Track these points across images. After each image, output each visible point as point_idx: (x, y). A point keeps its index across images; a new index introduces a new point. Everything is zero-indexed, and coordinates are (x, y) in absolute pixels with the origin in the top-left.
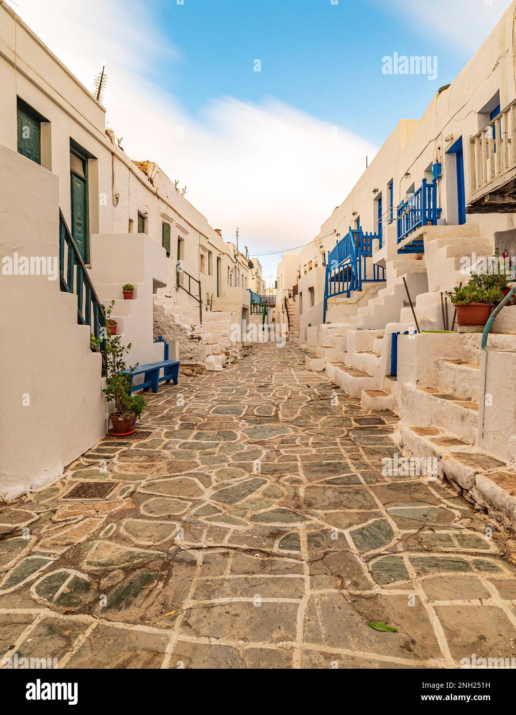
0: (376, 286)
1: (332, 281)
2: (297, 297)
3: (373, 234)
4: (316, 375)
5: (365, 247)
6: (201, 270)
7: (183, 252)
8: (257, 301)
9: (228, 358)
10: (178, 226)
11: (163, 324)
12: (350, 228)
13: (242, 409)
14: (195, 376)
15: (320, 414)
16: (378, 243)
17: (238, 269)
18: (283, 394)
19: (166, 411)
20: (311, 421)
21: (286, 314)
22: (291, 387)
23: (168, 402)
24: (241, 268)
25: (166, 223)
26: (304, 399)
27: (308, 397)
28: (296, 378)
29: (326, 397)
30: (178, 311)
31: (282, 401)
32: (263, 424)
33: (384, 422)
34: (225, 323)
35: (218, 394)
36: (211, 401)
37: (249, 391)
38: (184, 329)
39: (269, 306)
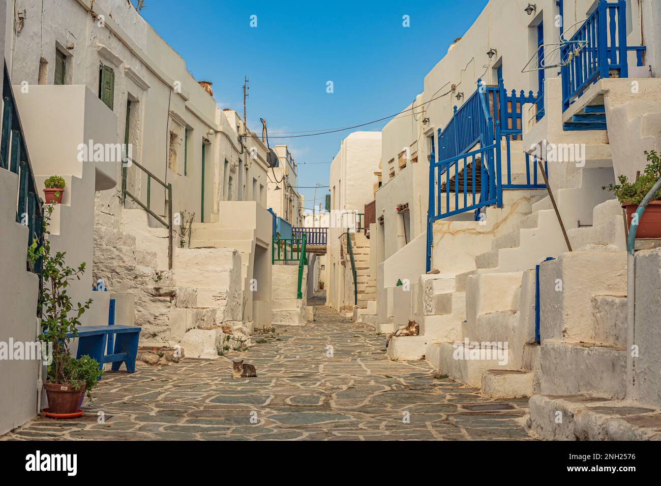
0: (532, 197)
1: (444, 191)
2: (374, 228)
3: (527, 95)
4: (406, 366)
5: (510, 120)
6: (169, 165)
7: (136, 125)
8: (286, 235)
9: (228, 338)
10: (129, 74)
11: (99, 264)
12: (480, 81)
13: (264, 399)
14: (165, 365)
15: (403, 402)
16: (533, 111)
17: (245, 165)
18: (339, 384)
19: (126, 398)
20: (386, 409)
21: (349, 269)
22: (355, 377)
23: (126, 390)
24: (251, 163)
25: (105, 66)
26: (379, 388)
27: (386, 387)
28: (365, 368)
29: (419, 388)
30: (129, 241)
31: (338, 391)
32: (304, 411)
33: (512, 408)
34: (221, 271)
35: (216, 384)
36: (204, 390)
37: (274, 381)
38: (141, 276)
39: (311, 252)
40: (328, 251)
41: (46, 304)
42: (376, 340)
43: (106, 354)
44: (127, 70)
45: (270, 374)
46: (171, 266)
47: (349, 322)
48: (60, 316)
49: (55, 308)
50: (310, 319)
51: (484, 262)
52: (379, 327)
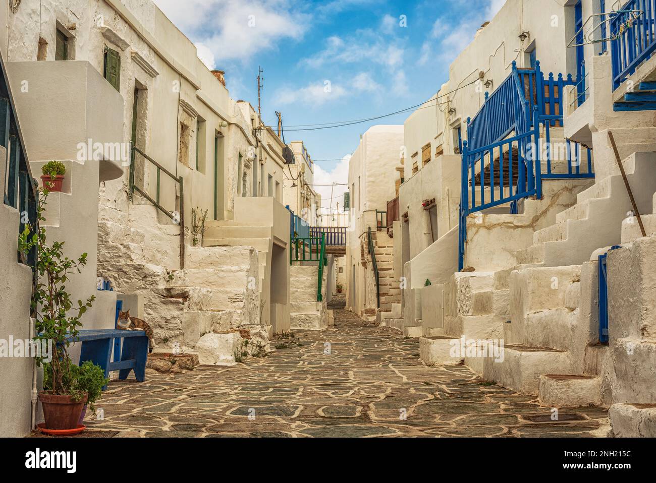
0: (574, 187)
1: (477, 184)
2: (397, 226)
3: (565, 78)
4: (444, 371)
5: (547, 105)
6: (182, 157)
7: (145, 115)
9: (247, 343)
10: (137, 59)
11: (105, 263)
12: (514, 64)
13: (292, 410)
14: (178, 372)
15: (453, 413)
16: (575, 93)
17: (260, 161)
18: (375, 393)
19: (135, 410)
20: (435, 420)
21: (370, 270)
22: (392, 384)
23: (135, 401)
24: (266, 159)
25: (110, 49)
26: (421, 397)
27: (429, 395)
28: (400, 375)
29: (466, 396)
30: (137, 238)
31: (374, 400)
32: (340, 424)
33: (582, 418)
34: (238, 271)
35: (236, 394)
36: (223, 401)
37: (301, 389)
38: (151, 276)
39: (330, 253)
40: (347, 251)
41: (41, 302)
42: (405, 344)
43: (112, 360)
44: (134, 55)
45: (295, 382)
46: (182, 266)
47: (372, 327)
48: (57, 315)
49: (52, 306)
50: (330, 324)
51: (526, 257)
52: (406, 331)
